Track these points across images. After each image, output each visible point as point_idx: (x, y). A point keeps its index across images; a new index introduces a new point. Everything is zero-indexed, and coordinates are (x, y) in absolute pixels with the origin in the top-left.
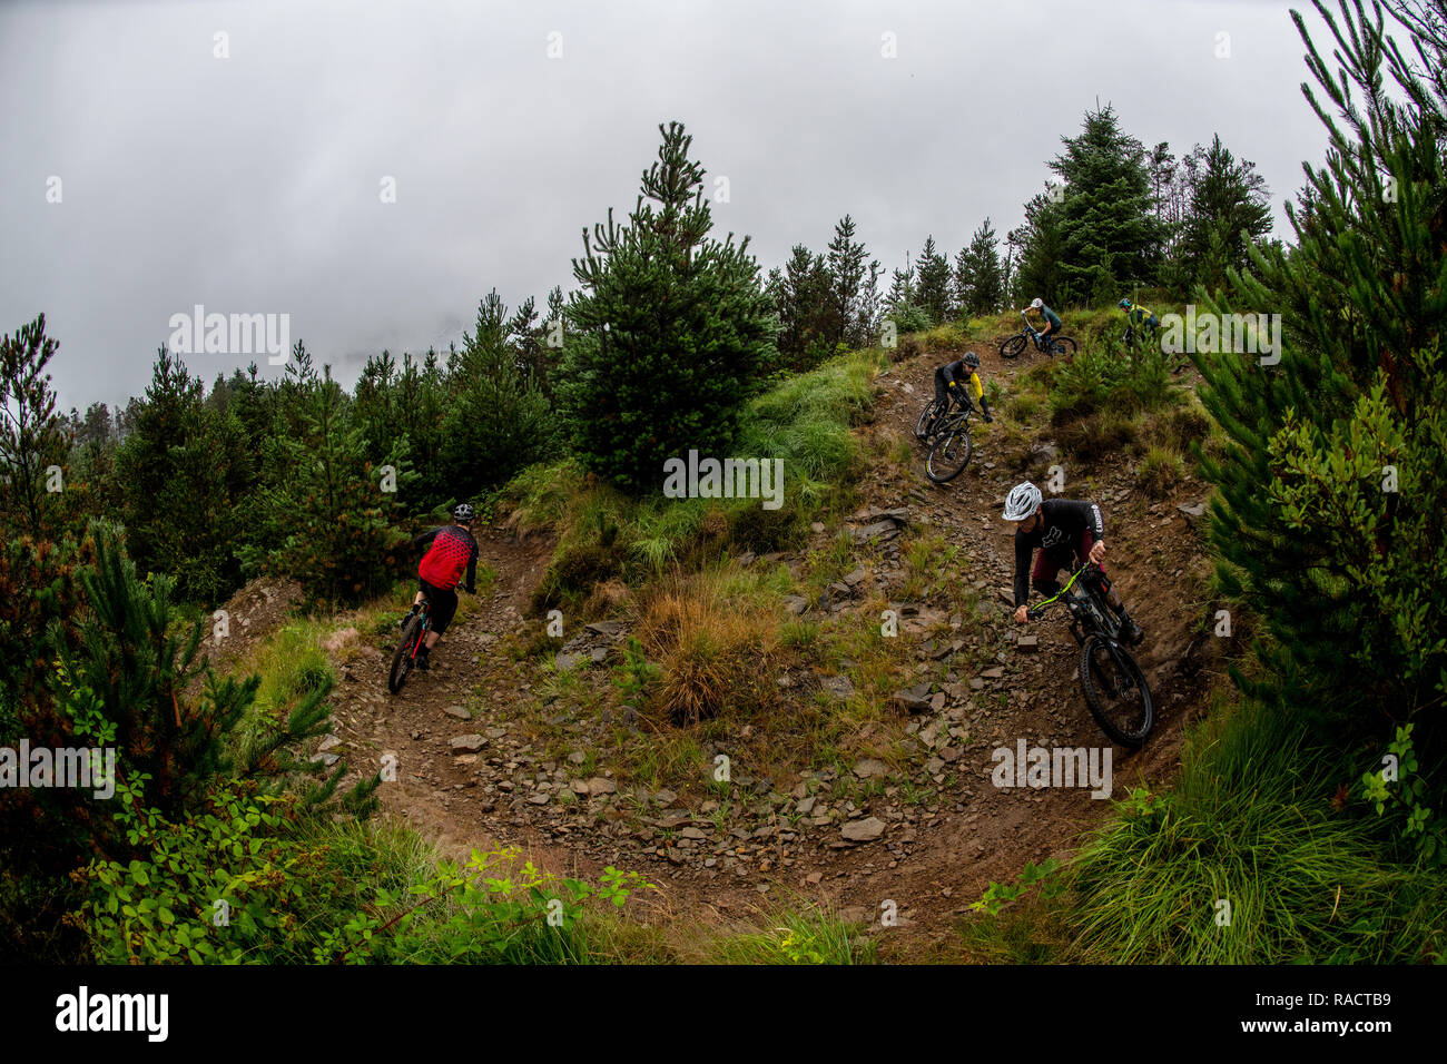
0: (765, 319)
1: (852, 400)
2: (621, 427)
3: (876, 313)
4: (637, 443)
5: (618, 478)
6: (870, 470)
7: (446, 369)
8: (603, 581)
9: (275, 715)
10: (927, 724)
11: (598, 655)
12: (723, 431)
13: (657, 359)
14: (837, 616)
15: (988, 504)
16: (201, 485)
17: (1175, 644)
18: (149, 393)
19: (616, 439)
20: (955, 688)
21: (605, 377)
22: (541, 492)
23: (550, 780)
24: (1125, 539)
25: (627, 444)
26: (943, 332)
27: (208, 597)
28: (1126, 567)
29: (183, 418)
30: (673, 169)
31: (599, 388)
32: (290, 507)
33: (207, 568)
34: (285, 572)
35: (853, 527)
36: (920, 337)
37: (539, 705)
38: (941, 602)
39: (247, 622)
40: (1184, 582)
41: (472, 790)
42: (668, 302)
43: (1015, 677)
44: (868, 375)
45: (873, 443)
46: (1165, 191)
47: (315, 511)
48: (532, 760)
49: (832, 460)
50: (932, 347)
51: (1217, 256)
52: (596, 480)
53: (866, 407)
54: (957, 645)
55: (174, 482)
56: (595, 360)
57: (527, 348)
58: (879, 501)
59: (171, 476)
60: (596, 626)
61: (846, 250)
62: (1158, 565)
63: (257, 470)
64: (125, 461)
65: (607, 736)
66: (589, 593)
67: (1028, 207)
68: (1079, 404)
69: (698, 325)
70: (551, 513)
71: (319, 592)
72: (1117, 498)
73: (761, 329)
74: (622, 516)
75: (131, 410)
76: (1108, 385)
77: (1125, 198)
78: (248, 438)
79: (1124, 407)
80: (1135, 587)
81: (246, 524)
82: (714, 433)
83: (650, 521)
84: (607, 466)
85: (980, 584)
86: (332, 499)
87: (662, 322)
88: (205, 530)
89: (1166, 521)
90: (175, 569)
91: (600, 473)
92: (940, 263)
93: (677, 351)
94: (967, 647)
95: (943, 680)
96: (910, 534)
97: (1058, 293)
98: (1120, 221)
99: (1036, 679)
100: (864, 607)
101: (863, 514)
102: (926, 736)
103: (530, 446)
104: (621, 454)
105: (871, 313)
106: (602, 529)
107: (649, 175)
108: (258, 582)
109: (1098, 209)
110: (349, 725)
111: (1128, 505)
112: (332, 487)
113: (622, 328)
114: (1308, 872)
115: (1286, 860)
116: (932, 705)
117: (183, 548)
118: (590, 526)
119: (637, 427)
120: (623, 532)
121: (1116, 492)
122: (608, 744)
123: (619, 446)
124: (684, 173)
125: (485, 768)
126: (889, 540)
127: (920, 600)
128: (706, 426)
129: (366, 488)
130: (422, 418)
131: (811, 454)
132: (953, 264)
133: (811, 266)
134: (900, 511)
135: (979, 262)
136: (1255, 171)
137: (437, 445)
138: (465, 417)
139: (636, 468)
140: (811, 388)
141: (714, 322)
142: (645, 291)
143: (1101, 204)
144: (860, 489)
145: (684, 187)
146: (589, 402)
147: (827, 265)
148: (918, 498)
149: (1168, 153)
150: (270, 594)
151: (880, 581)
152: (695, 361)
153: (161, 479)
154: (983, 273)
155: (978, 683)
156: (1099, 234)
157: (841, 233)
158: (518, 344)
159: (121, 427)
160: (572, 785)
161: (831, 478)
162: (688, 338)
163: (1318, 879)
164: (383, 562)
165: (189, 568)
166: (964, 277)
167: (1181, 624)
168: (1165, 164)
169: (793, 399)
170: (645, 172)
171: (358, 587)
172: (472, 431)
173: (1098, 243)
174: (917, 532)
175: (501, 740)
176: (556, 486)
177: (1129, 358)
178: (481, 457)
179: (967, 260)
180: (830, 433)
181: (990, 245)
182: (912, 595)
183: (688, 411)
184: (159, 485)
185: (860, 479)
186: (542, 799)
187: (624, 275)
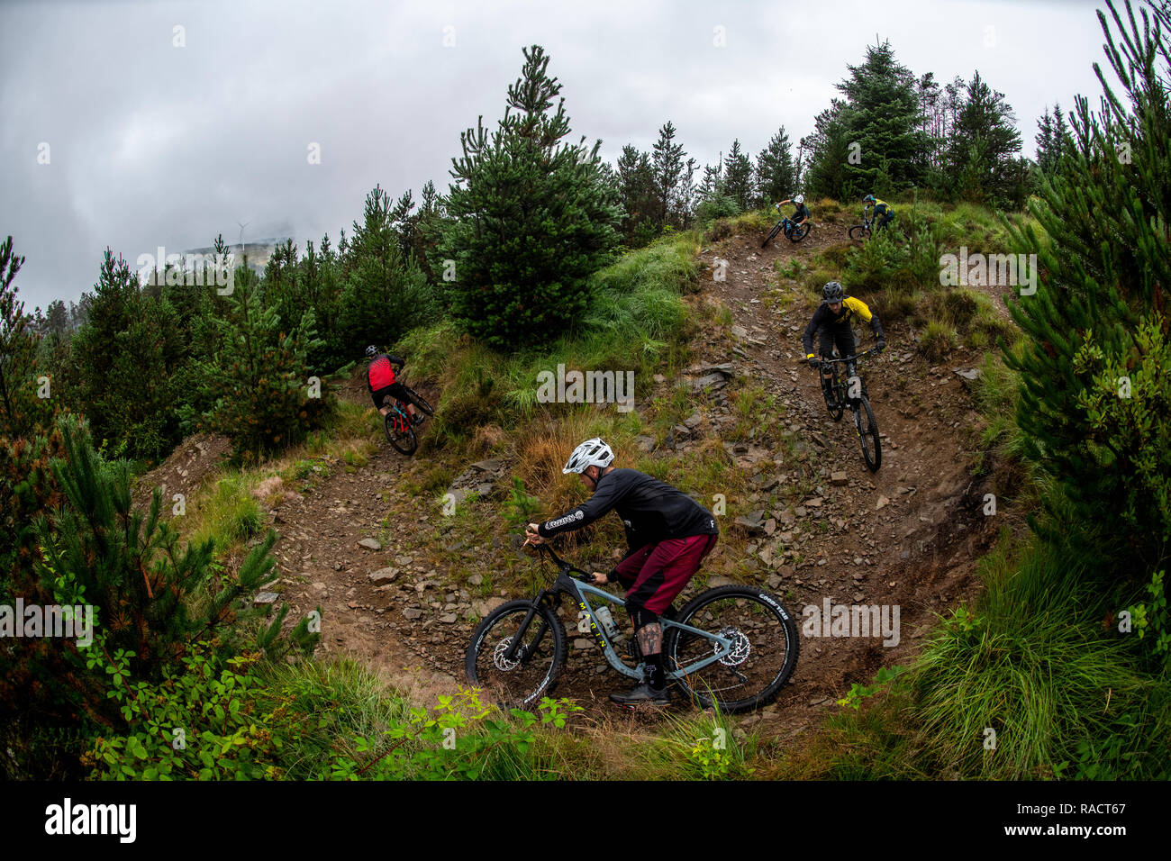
0: (612, 207)
1: (681, 273)
2: (494, 297)
3: (692, 200)
4: (508, 310)
5: (493, 339)
6: (699, 331)
7: (338, 251)
8: (482, 425)
9: (220, 561)
10: (763, 545)
11: (484, 489)
12: (578, 299)
13: (523, 240)
14: (681, 454)
15: (795, 360)
16: (143, 362)
17: (956, 484)
18: (97, 289)
19: (489, 307)
20: (784, 515)
21: (478, 255)
22: (424, 351)
23: (456, 601)
24: (910, 394)
25: (499, 310)
26: (751, 217)
27: (153, 455)
28: (912, 418)
29: (126, 309)
30: (534, 84)
31: (473, 265)
32: (218, 374)
33: (151, 432)
34: (216, 429)
35: (689, 379)
36: (732, 221)
37: (437, 535)
38: (765, 442)
39: (185, 473)
40: (961, 432)
41: (391, 613)
42: (532, 193)
43: (831, 507)
44: (692, 252)
45: (700, 308)
46: (930, 111)
47: (240, 376)
48: (438, 584)
49: (668, 323)
50: (743, 230)
51: (976, 167)
52: (472, 341)
53: (692, 279)
54: (782, 478)
55: (121, 360)
56: (472, 241)
57: (406, 231)
58: (709, 358)
59: (119, 355)
60: (480, 464)
61: (668, 149)
62: (939, 417)
63: (187, 344)
64: (80, 348)
65: (498, 560)
66: (471, 436)
67: (818, 119)
68: (868, 281)
69: (557, 212)
70: (433, 368)
71: (245, 445)
72: (902, 360)
73: (608, 216)
74: (495, 370)
75: (82, 303)
76: (891, 267)
77: (900, 116)
78: (178, 318)
79: (905, 286)
80: (921, 434)
81: (181, 391)
82: (571, 300)
83: (519, 375)
84: (482, 330)
85: (795, 428)
86: (252, 366)
87: (525, 209)
88: (147, 399)
89: (944, 381)
90: (124, 434)
91: (477, 336)
92: (743, 161)
93: (540, 233)
94: (790, 480)
95: (773, 508)
96: (736, 384)
97: (844, 188)
98: (896, 134)
99: (848, 508)
100: (704, 447)
101: (697, 368)
102: (765, 555)
103: (411, 313)
104: (493, 319)
105: (688, 200)
106: (480, 382)
107: (514, 89)
108: (193, 439)
109: (878, 123)
110: (282, 564)
111: (911, 366)
112: (252, 356)
113: (493, 215)
114: (1088, 677)
115: (1071, 667)
116: (766, 529)
117: (131, 416)
118: (468, 380)
119: (508, 297)
120: (497, 384)
121: (902, 355)
122: (500, 567)
123: (492, 312)
124: (543, 87)
125: (399, 593)
126: (719, 390)
127: (749, 441)
128: (564, 295)
129: (281, 355)
130: (323, 294)
131: (650, 317)
132: (754, 161)
133: (638, 162)
134: (727, 365)
135: (775, 161)
136: (1005, 101)
137: (336, 315)
138: (358, 292)
139: (507, 331)
140: (646, 262)
141: (572, 210)
142: (514, 184)
143: (880, 120)
144: (692, 346)
145: (544, 99)
146: (467, 277)
147: (651, 161)
148: (739, 354)
149: (933, 81)
150: (203, 448)
151: (714, 424)
152: (553, 241)
153: (110, 359)
154: (779, 170)
155: (802, 511)
156: (878, 143)
157: (664, 136)
158: (398, 229)
159: (75, 318)
160: (474, 604)
161: (666, 337)
162: (549, 222)
163: (1096, 684)
164: (297, 416)
165: (136, 431)
166: (763, 173)
167: (961, 466)
168: (930, 90)
169: (633, 272)
170: (511, 87)
171: (277, 439)
172: (364, 302)
173: (875, 151)
174: (742, 384)
175: (409, 567)
176: (436, 346)
177: (908, 246)
178: (373, 324)
179: (766, 159)
180: (665, 300)
181: (785, 147)
182: (741, 436)
183: (549, 282)
184: (108, 364)
185: (691, 336)
186: (451, 618)
187: (496, 171)
